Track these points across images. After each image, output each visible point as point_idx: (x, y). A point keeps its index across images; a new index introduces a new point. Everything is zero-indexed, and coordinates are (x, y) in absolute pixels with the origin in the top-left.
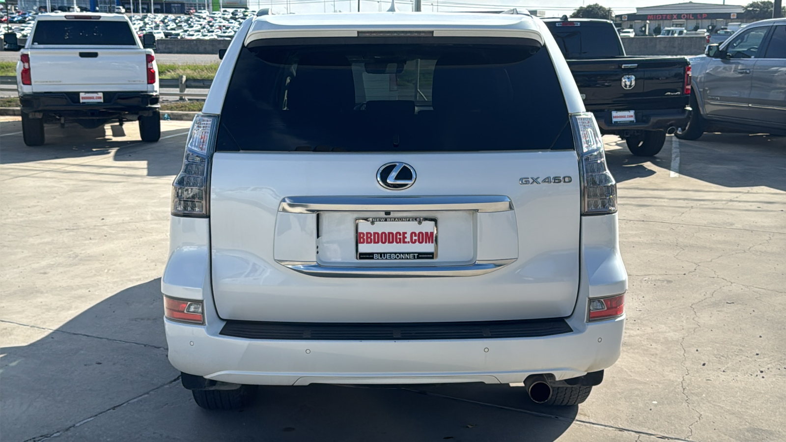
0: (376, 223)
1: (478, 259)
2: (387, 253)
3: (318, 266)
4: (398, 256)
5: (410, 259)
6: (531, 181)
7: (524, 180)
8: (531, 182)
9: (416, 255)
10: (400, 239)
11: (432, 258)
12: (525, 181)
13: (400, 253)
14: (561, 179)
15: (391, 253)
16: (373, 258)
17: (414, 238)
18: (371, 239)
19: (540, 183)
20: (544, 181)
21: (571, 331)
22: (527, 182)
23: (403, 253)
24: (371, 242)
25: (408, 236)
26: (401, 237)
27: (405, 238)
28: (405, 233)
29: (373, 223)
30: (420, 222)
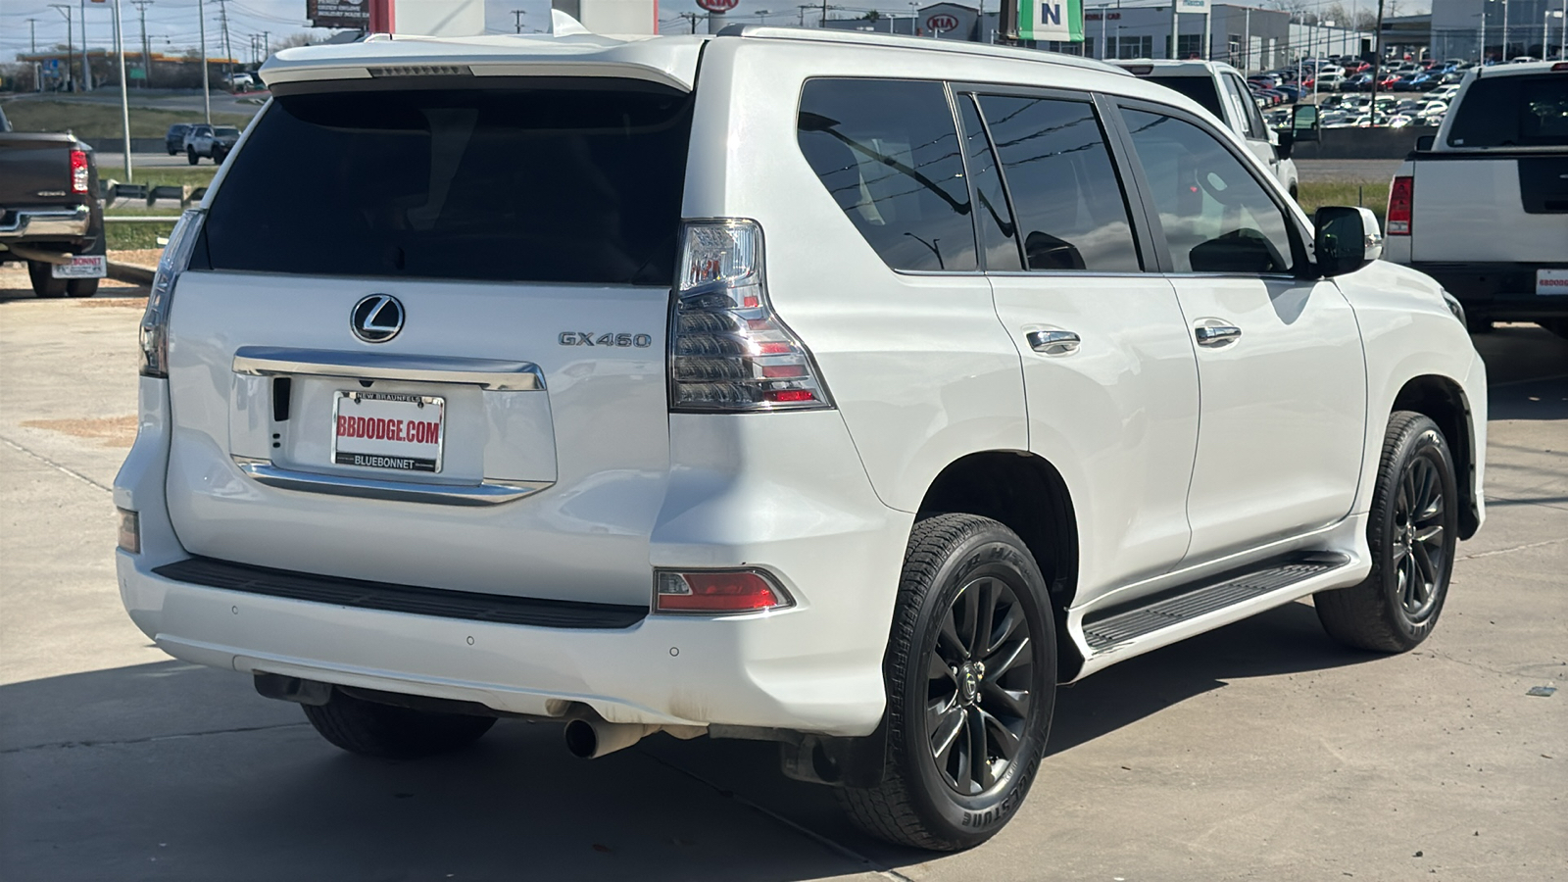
0: (364, 400)
1: (484, 476)
2: (372, 456)
3: (275, 467)
4: (387, 462)
5: (403, 468)
6: (578, 338)
7: (566, 337)
8: (577, 342)
9: (411, 462)
10: (393, 431)
11: (433, 470)
12: (566, 339)
13: (390, 457)
14: (632, 338)
15: (378, 456)
16: (353, 463)
17: (413, 432)
18: (354, 429)
19: (592, 344)
20: (600, 341)
22: (571, 341)
23: (394, 458)
24: (353, 435)
25: (404, 427)
26: (395, 428)
27: (399, 430)
28: (400, 422)
29: (358, 400)
30: (421, 404)
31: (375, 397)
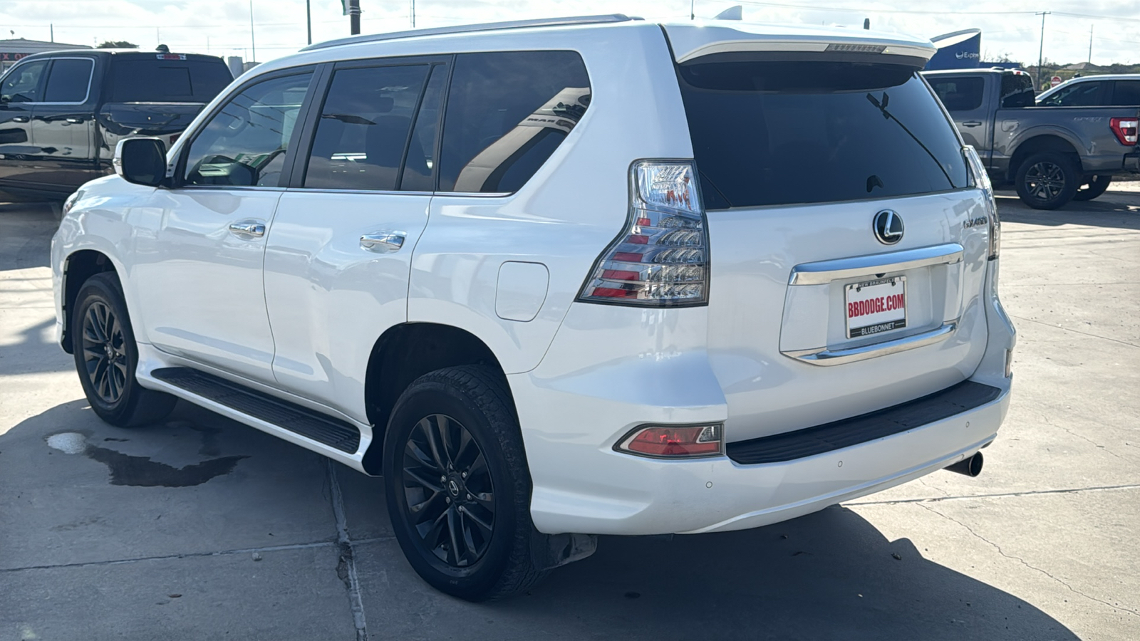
0: (862, 288)
1: (945, 320)
2: (871, 326)
4: (880, 328)
5: (889, 330)
9: (893, 324)
10: (879, 306)
11: (904, 326)
13: (881, 324)
15: (874, 326)
16: (860, 335)
17: (891, 303)
18: (858, 310)
21: (999, 390)
23: (883, 324)
24: (858, 315)
25: (885, 301)
26: (880, 304)
27: (882, 304)
28: (882, 299)
29: (858, 289)
30: (893, 284)
31: (869, 285)
